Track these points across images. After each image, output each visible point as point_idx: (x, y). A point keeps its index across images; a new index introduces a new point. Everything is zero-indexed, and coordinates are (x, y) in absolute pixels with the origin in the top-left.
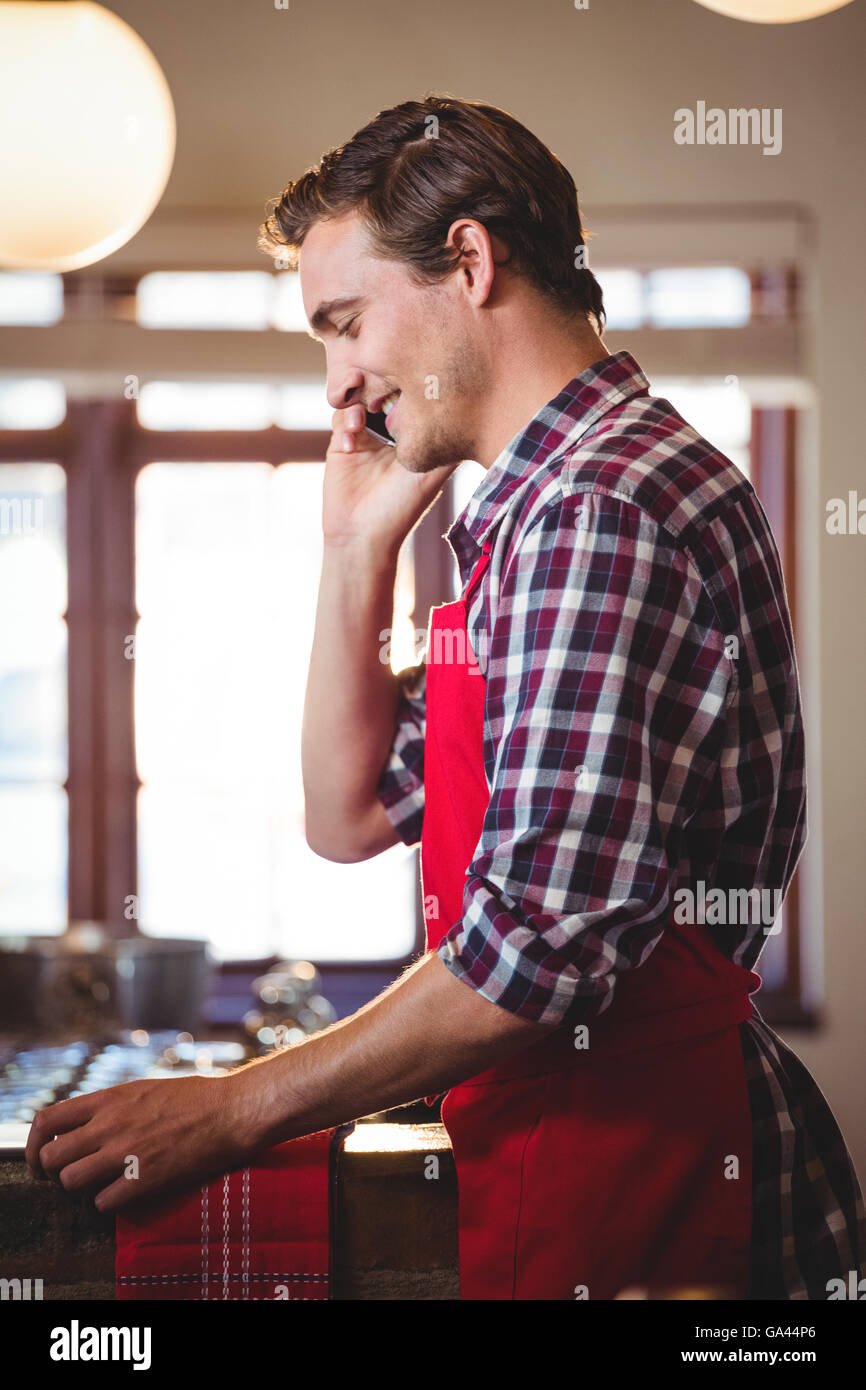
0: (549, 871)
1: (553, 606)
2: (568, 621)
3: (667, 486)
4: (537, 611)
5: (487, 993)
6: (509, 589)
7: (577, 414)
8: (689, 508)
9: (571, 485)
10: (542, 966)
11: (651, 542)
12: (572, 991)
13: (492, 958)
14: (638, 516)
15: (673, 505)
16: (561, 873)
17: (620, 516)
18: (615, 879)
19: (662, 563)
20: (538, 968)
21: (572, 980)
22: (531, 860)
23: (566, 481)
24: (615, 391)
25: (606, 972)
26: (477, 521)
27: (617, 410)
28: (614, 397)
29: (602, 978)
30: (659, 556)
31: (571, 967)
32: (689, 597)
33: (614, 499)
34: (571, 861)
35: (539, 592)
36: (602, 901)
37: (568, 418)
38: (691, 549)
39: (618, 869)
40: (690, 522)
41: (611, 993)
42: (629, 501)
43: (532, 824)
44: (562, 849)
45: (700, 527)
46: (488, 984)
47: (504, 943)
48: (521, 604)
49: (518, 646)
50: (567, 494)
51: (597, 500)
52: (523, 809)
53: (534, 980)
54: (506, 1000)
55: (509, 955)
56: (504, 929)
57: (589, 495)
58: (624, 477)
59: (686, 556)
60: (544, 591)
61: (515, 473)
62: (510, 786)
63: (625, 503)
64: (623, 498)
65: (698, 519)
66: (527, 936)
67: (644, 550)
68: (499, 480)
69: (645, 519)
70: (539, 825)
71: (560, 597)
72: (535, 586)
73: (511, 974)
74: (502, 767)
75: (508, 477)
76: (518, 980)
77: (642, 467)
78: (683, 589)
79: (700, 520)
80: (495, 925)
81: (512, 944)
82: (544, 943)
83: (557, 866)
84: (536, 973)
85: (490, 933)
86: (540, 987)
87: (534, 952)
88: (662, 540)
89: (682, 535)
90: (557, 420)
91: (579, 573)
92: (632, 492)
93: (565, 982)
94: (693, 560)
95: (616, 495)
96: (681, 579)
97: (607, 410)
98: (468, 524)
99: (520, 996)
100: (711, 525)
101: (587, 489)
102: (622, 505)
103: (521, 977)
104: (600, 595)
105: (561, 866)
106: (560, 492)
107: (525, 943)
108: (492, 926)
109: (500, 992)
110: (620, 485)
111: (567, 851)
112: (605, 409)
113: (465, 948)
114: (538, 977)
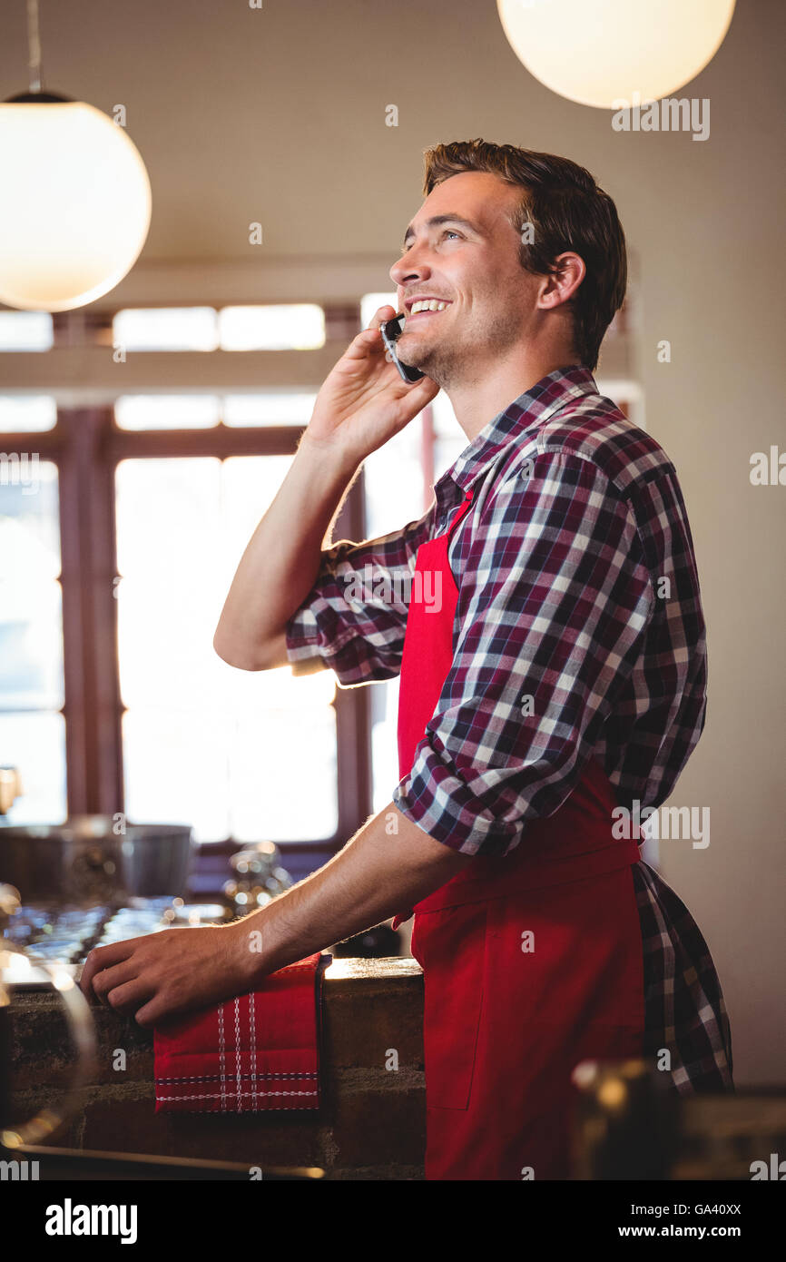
0: (482, 732)
1: (519, 535)
2: (529, 547)
3: (618, 452)
4: (506, 538)
5: (423, 827)
6: (486, 519)
7: (547, 402)
8: (633, 470)
9: (545, 446)
10: (465, 808)
11: (602, 493)
12: (486, 830)
13: (428, 799)
14: (595, 473)
15: (622, 467)
16: (492, 735)
17: (581, 471)
18: (533, 746)
19: (609, 510)
20: (462, 809)
21: (486, 821)
22: (470, 723)
23: (541, 443)
24: (577, 388)
25: (515, 818)
26: (463, 475)
27: (578, 401)
28: (575, 392)
29: (512, 823)
30: (607, 505)
31: (487, 812)
32: (626, 538)
33: (578, 458)
34: (501, 727)
35: (509, 524)
36: (519, 760)
37: (540, 404)
38: (632, 501)
39: (536, 738)
40: (634, 481)
41: (519, 836)
42: (589, 460)
43: (475, 694)
44: (495, 717)
45: (641, 485)
46: (424, 819)
47: (438, 788)
48: (494, 532)
49: (487, 563)
50: (541, 452)
51: (564, 458)
52: (471, 682)
53: (458, 818)
54: (437, 832)
55: (441, 798)
56: (439, 778)
57: (558, 454)
58: (585, 442)
59: (627, 506)
60: (514, 524)
61: (495, 441)
62: (465, 666)
63: (586, 461)
64: (585, 457)
65: (639, 479)
66: (456, 785)
67: (595, 500)
68: (482, 446)
69: (599, 475)
70: (480, 695)
71: (526, 529)
72: (507, 519)
73: (441, 812)
74: (460, 651)
75: (489, 444)
76: (446, 817)
77: (599, 437)
78: (622, 531)
79: (641, 481)
80: (433, 775)
81: (445, 789)
82: (469, 790)
83: (489, 730)
84: (460, 814)
85: (429, 781)
86: (462, 824)
87: (460, 797)
88: (611, 492)
89: (627, 489)
90: (531, 406)
91: (543, 513)
92: (592, 454)
93: (481, 823)
94: (633, 510)
95: (579, 455)
96: (621, 523)
97: (570, 400)
98: (455, 477)
99: (447, 830)
100: (649, 485)
101: (557, 449)
102: (583, 463)
103: (449, 816)
104: (557, 530)
105: (493, 731)
106: (536, 451)
107: (453, 790)
108: (431, 776)
109: (432, 826)
110: (582, 447)
111: (499, 719)
112: (568, 400)
113: (411, 791)
114: (461, 816)
